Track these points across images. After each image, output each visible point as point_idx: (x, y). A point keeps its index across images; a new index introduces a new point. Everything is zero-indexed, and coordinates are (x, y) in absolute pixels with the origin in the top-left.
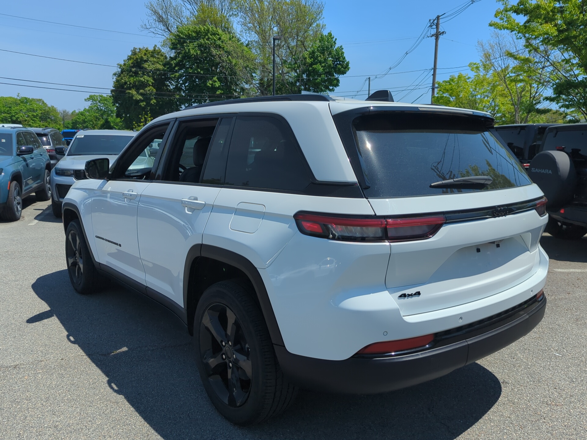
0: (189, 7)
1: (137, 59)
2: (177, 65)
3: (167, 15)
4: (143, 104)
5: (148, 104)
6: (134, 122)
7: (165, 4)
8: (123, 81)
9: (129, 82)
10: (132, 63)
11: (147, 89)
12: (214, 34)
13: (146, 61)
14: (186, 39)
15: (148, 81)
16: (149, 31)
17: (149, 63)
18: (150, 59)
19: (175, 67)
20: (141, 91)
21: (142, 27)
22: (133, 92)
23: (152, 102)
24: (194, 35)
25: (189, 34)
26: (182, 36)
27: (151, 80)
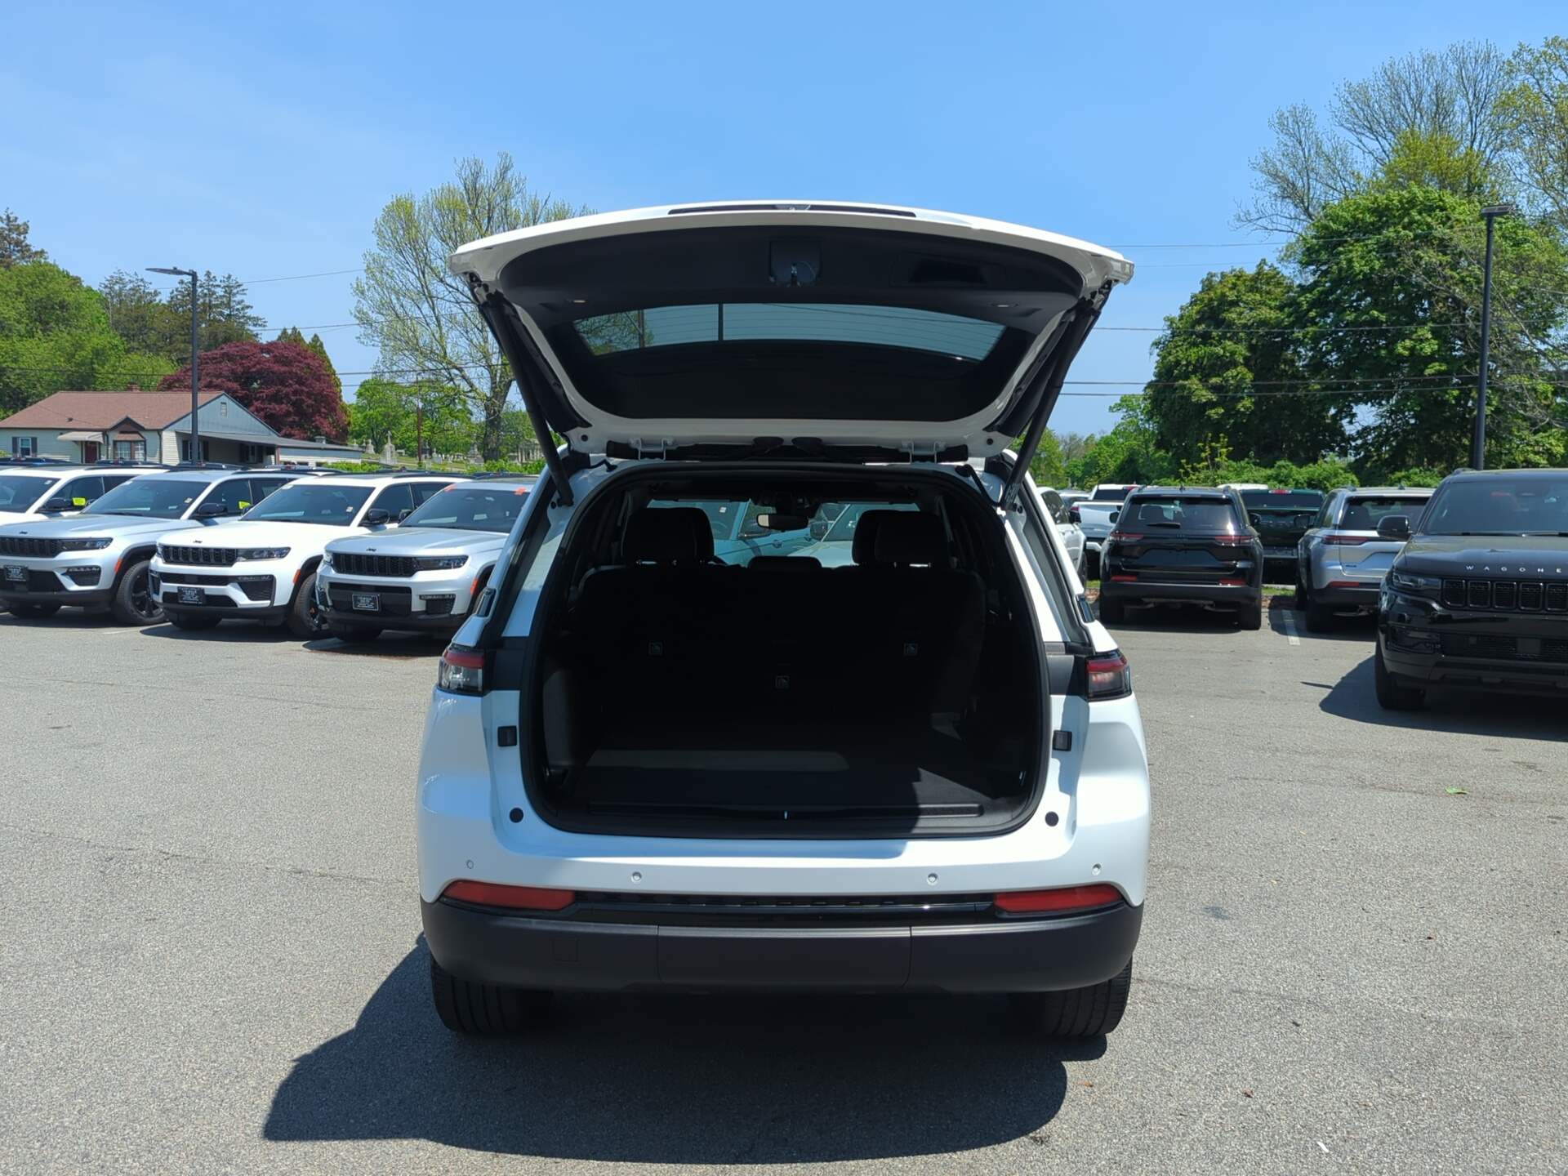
0: (1373, 145)
1: (1211, 300)
2: (1313, 305)
3: (1308, 175)
4: (1214, 413)
5: (1231, 412)
6: (1183, 461)
7: (1303, 149)
8: (1171, 358)
9: (1187, 360)
10: (1198, 313)
11: (1229, 373)
12: (1430, 210)
13: (1235, 303)
14: (1346, 233)
15: (1233, 353)
16: (1255, 227)
17: (1242, 307)
18: (1244, 298)
19: (1309, 310)
20: (1214, 380)
21: (1239, 219)
22: (1194, 383)
23: (1239, 406)
24: (1369, 218)
25: (1356, 220)
26: (1334, 227)
27: (1242, 350)
